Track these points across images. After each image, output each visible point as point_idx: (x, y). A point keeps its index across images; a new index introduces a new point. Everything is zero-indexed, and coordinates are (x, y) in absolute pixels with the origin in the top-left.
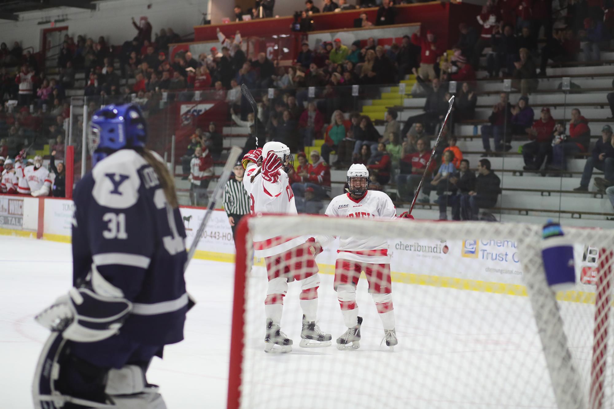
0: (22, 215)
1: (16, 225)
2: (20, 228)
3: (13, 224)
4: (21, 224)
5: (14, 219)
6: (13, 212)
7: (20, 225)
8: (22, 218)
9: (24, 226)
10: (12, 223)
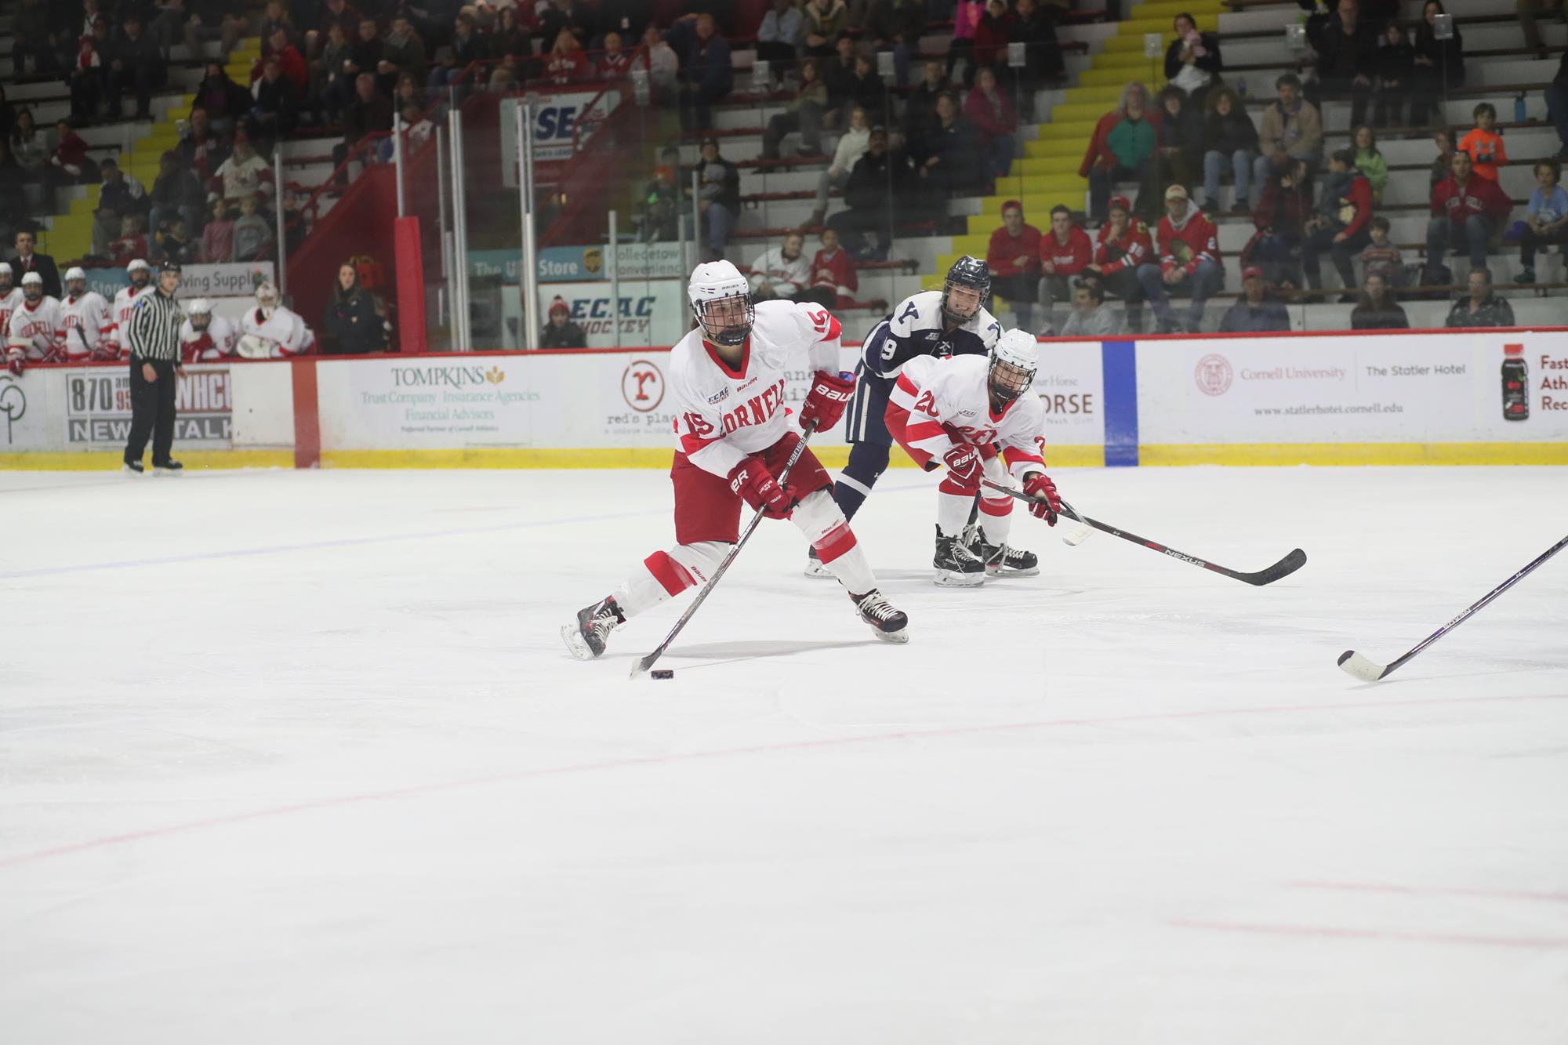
0: (226, 409)
1: (204, 437)
2: (223, 444)
3: (193, 437)
4: (226, 434)
5: (193, 424)
6: (188, 405)
7: (222, 437)
8: (229, 420)
9: (236, 439)
10: (189, 433)
